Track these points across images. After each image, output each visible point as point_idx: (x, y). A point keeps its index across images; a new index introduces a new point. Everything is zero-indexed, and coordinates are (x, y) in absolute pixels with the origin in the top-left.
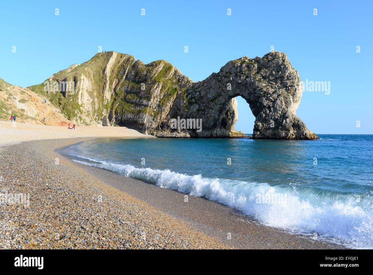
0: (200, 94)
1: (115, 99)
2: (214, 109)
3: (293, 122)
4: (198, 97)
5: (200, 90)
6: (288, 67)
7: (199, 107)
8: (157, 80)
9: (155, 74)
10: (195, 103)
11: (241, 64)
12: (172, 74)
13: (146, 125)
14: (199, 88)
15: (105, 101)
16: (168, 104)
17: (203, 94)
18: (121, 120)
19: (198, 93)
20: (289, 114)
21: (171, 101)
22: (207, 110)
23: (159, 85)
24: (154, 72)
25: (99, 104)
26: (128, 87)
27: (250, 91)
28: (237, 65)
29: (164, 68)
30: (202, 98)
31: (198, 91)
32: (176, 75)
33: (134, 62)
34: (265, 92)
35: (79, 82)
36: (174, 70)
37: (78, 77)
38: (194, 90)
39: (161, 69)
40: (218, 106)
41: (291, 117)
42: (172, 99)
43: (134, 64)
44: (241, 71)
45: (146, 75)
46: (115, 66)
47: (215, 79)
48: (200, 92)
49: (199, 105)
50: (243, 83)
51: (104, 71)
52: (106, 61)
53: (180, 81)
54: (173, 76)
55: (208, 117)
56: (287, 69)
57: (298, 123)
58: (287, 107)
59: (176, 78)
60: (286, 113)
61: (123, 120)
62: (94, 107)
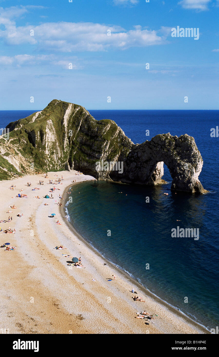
0: (137, 155)
1: (73, 148)
2: (147, 168)
3: (194, 185)
4: (136, 156)
5: (137, 151)
6: (193, 149)
7: (136, 165)
8: (106, 138)
9: (104, 133)
10: (134, 161)
11: (165, 140)
12: (117, 134)
13: (99, 174)
14: (137, 150)
15: (65, 150)
16: (114, 159)
17: (139, 155)
18: (79, 166)
19: (136, 154)
20: (192, 180)
21: (117, 157)
22: (142, 168)
23: (107, 143)
24: (104, 131)
25: (61, 152)
26: (83, 139)
27: (170, 161)
28: (163, 140)
29: (111, 127)
30: (138, 158)
31: (136, 152)
32: (120, 135)
33: (86, 116)
34: (178, 163)
35: (45, 135)
36: (119, 130)
37: (44, 130)
38: (133, 150)
39: (108, 129)
40: (149, 167)
41: (193, 183)
42: (117, 156)
43: (87, 117)
44: (164, 145)
45: (97, 132)
46: (70, 117)
47: (147, 146)
48: (137, 153)
49: (137, 163)
50: (165, 154)
51: (62, 121)
52: (63, 112)
53: (123, 141)
54: (118, 136)
55: (142, 173)
56: (192, 150)
57: (197, 187)
58: (191, 176)
59: (120, 137)
60: (190, 180)
61: (80, 166)
62: (58, 156)
